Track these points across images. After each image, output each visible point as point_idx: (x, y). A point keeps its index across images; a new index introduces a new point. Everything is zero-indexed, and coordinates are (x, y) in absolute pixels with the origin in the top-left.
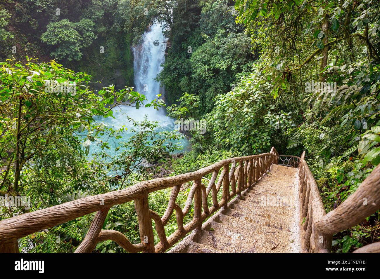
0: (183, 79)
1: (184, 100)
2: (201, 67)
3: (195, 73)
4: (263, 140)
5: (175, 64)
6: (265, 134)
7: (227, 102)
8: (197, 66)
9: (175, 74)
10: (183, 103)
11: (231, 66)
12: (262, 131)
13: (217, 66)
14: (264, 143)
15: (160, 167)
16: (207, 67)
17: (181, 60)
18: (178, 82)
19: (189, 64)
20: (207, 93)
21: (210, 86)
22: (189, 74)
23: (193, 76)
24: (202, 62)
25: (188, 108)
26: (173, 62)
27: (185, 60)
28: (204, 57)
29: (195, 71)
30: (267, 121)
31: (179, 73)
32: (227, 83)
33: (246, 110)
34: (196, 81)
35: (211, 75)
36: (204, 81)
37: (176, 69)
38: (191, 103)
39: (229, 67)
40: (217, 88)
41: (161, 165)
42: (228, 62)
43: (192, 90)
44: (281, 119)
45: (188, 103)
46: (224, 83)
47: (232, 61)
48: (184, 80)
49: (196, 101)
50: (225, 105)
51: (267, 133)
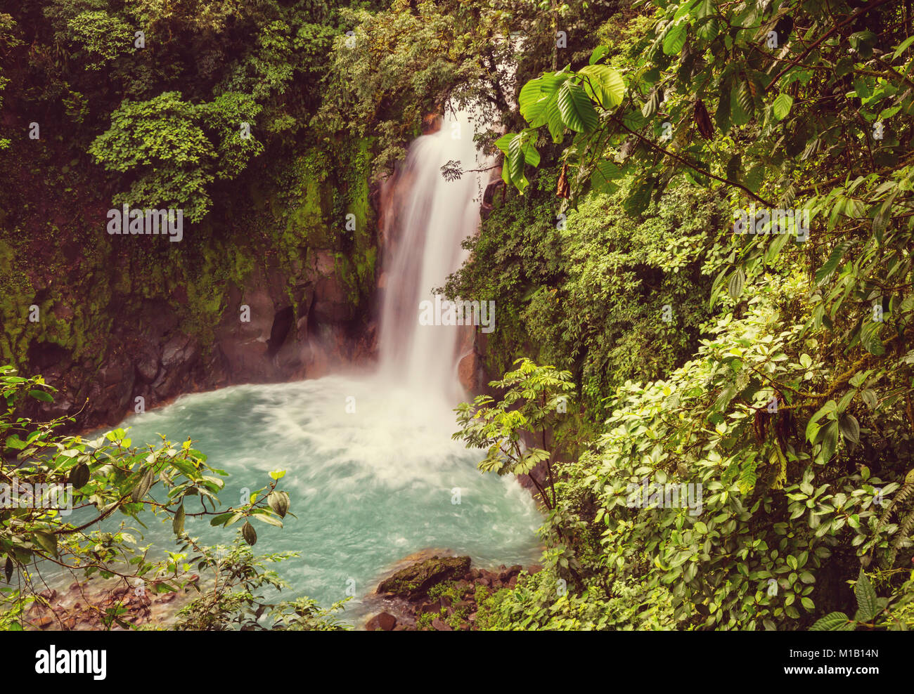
0: (535, 295)
1: (516, 385)
2: (596, 258)
3: (577, 276)
4: (786, 584)
5: (511, 244)
6: (793, 562)
7: (649, 422)
8: (582, 253)
9: (508, 278)
10: (513, 396)
11: (703, 259)
12: (784, 543)
13: (654, 257)
14: (790, 599)
15: (435, 616)
16: (617, 258)
17: (532, 231)
18: (521, 305)
19: (557, 243)
20: (617, 350)
21: (627, 326)
22: (557, 279)
23: (569, 286)
24: (604, 241)
25: (529, 414)
26: (506, 237)
27: (545, 229)
28: (611, 224)
29: (576, 269)
30: (798, 513)
31: (522, 274)
32: (689, 319)
33: (714, 459)
34: (579, 305)
35: (629, 286)
36: (607, 305)
37: (512, 259)
38: (544, 395)
39: (694, 266)
40: (652, 338)
41: (436, 608)
42: (693, 246)
43: (566, 336)
44: (856, 509)
45: (530, 395)
46: (681, 320)
47: (708, 245)
48: (540, 299)
49: (558, 390)
50: (642, 430)
51: (804, 556)
